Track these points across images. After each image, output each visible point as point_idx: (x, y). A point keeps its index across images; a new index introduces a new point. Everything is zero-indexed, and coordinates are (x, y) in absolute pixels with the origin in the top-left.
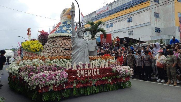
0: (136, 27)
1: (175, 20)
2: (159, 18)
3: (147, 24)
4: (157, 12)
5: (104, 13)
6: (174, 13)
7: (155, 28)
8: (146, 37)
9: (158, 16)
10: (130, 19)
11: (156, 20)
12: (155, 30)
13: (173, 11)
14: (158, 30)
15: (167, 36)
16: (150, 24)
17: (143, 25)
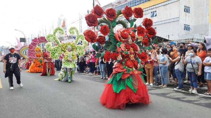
0: (160, 23)
1: (209, 15)
2: (189, 12)
3: (175, 20)
4: (188, 6)
5: (122, 5)
6: (208, 6)
7: (184, 25)
8: (173, 35)
9: (188, 10)
10: (154, 14)
11: (186, 16)
12: (184, 27)
13: (207, 5)
14: (187, 28)
15: (198, 34)
16: (178, 19)
17: (170, 21)
